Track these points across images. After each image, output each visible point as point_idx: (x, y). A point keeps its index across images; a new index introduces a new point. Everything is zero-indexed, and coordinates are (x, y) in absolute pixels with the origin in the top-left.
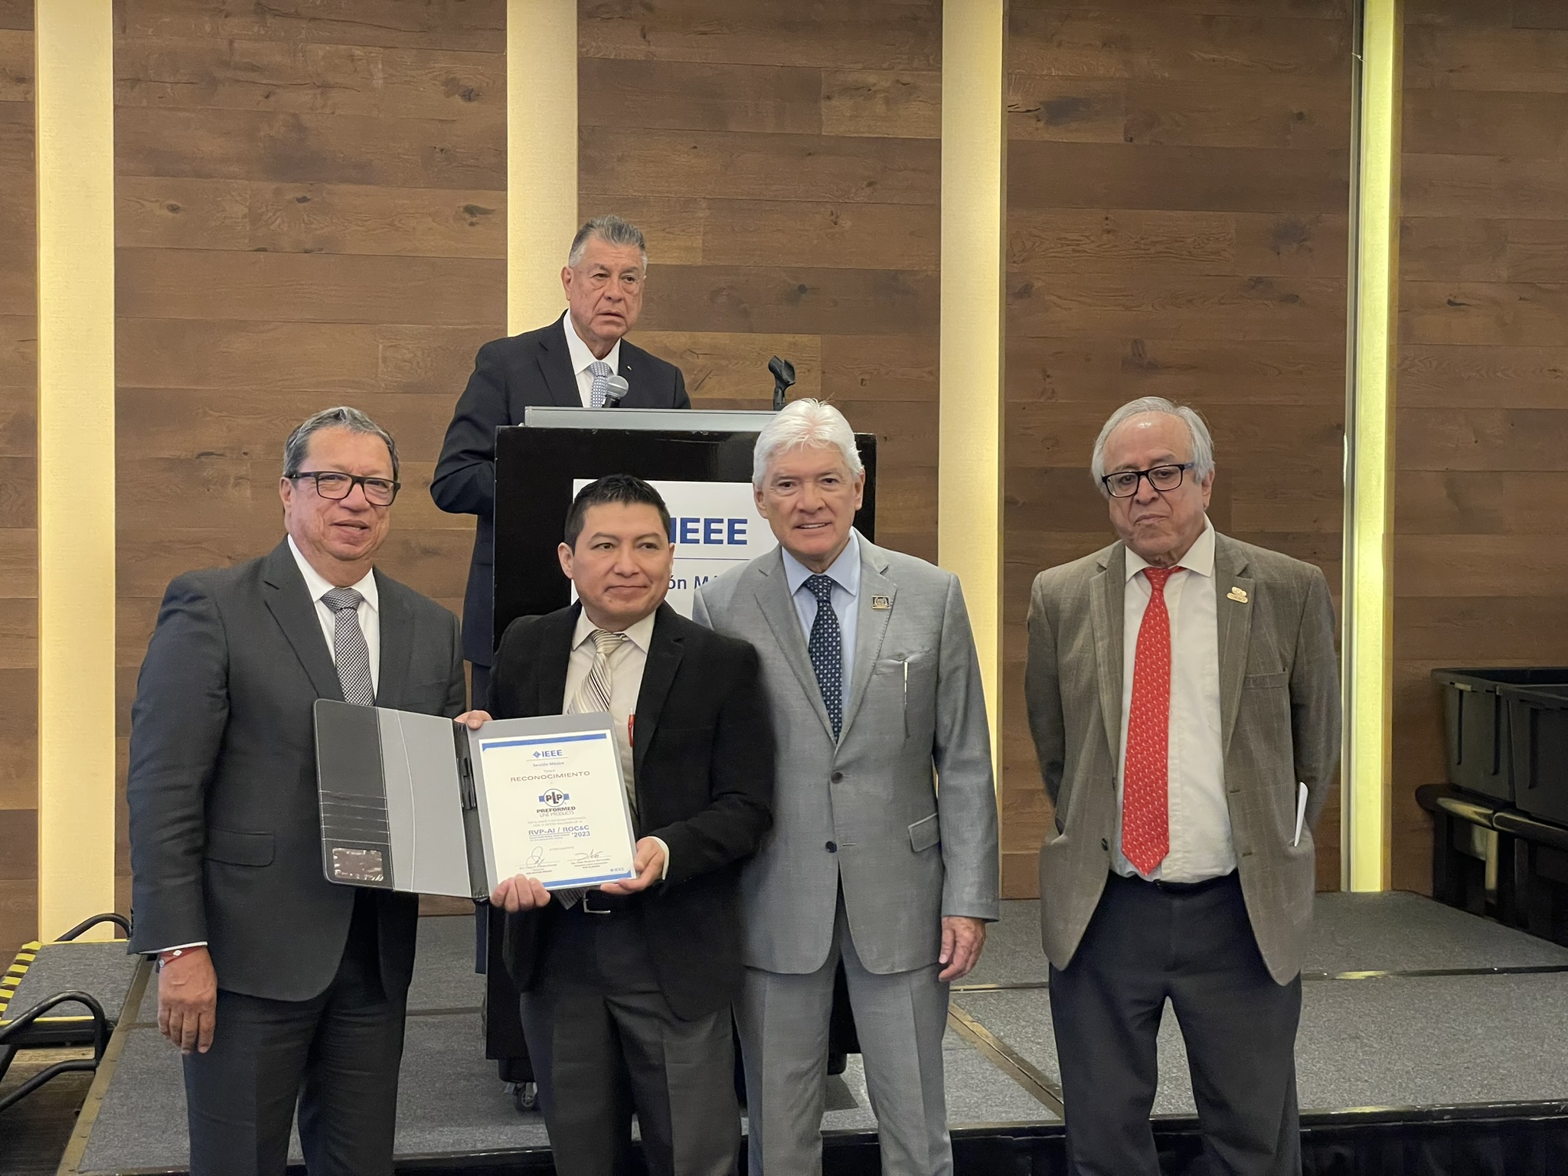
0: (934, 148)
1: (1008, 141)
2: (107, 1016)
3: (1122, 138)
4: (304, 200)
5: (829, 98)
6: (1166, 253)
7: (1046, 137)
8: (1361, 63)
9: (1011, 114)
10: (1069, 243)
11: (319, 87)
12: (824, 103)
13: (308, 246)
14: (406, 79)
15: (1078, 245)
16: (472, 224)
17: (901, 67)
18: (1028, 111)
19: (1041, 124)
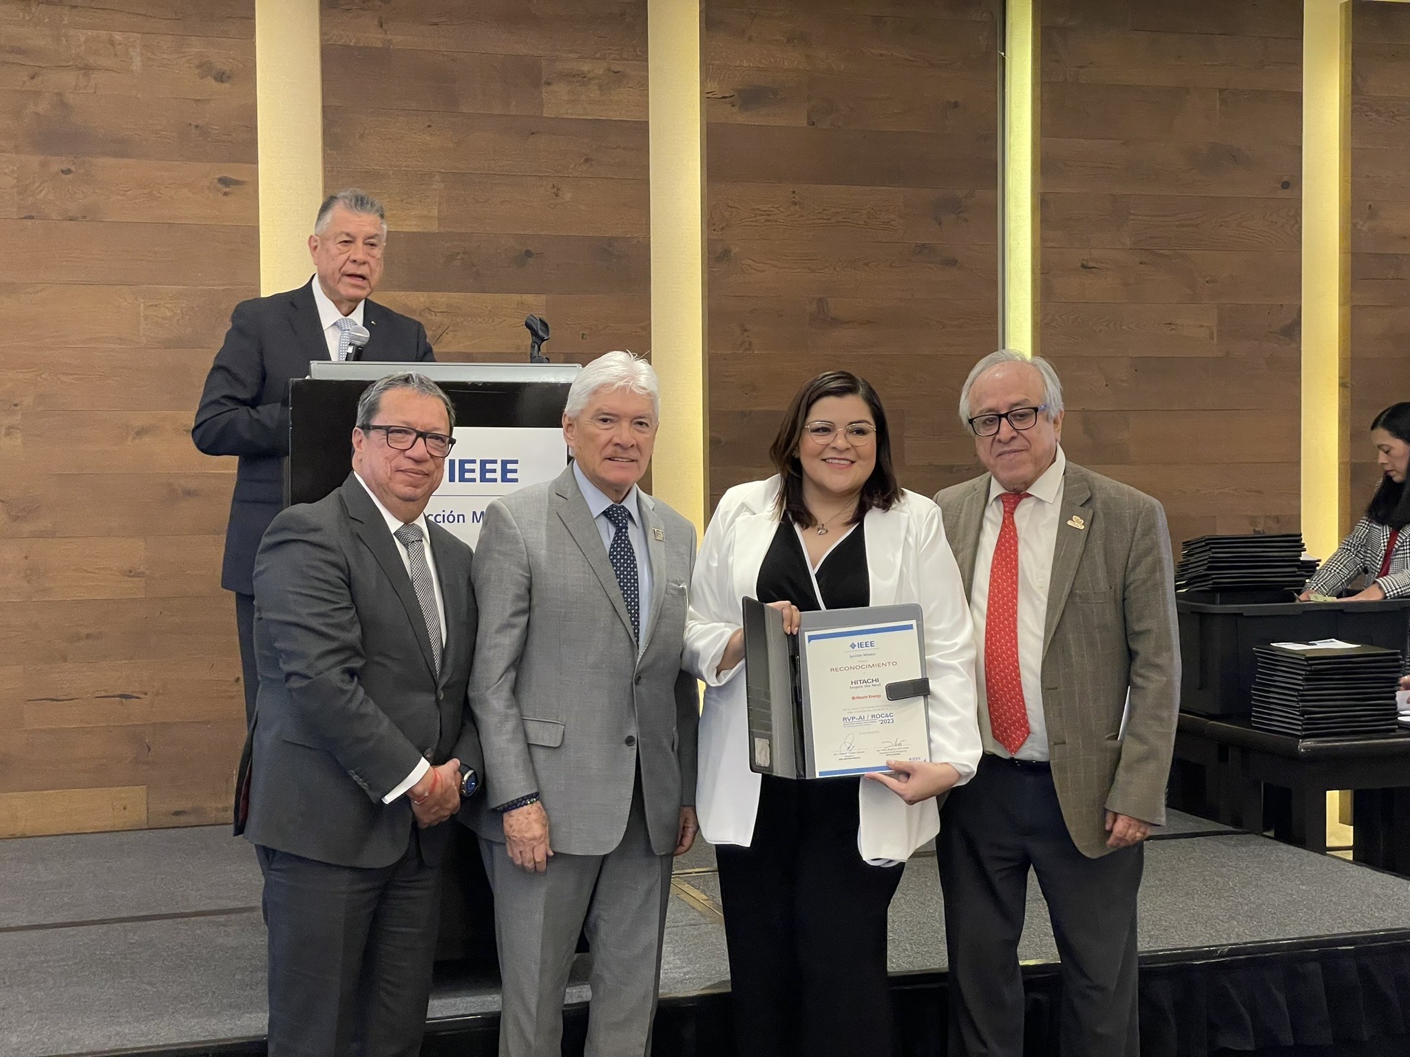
0: (642, 129)
1: (708, 124)
3: (806, 122)
4: (68, 171)
5: (549, 84)
6: (844, 222)
7: (740, 120)
8: (1004, 59)
9: (708, 100)
10: (762, 213)
11: (81, 69)
12: (544, 88)
13: (73, 215)
14: (163, 62)
15: (769, 215)
16: (226, 194)
17: (612, 56)
18: (724, 97)
19: (735, 109)
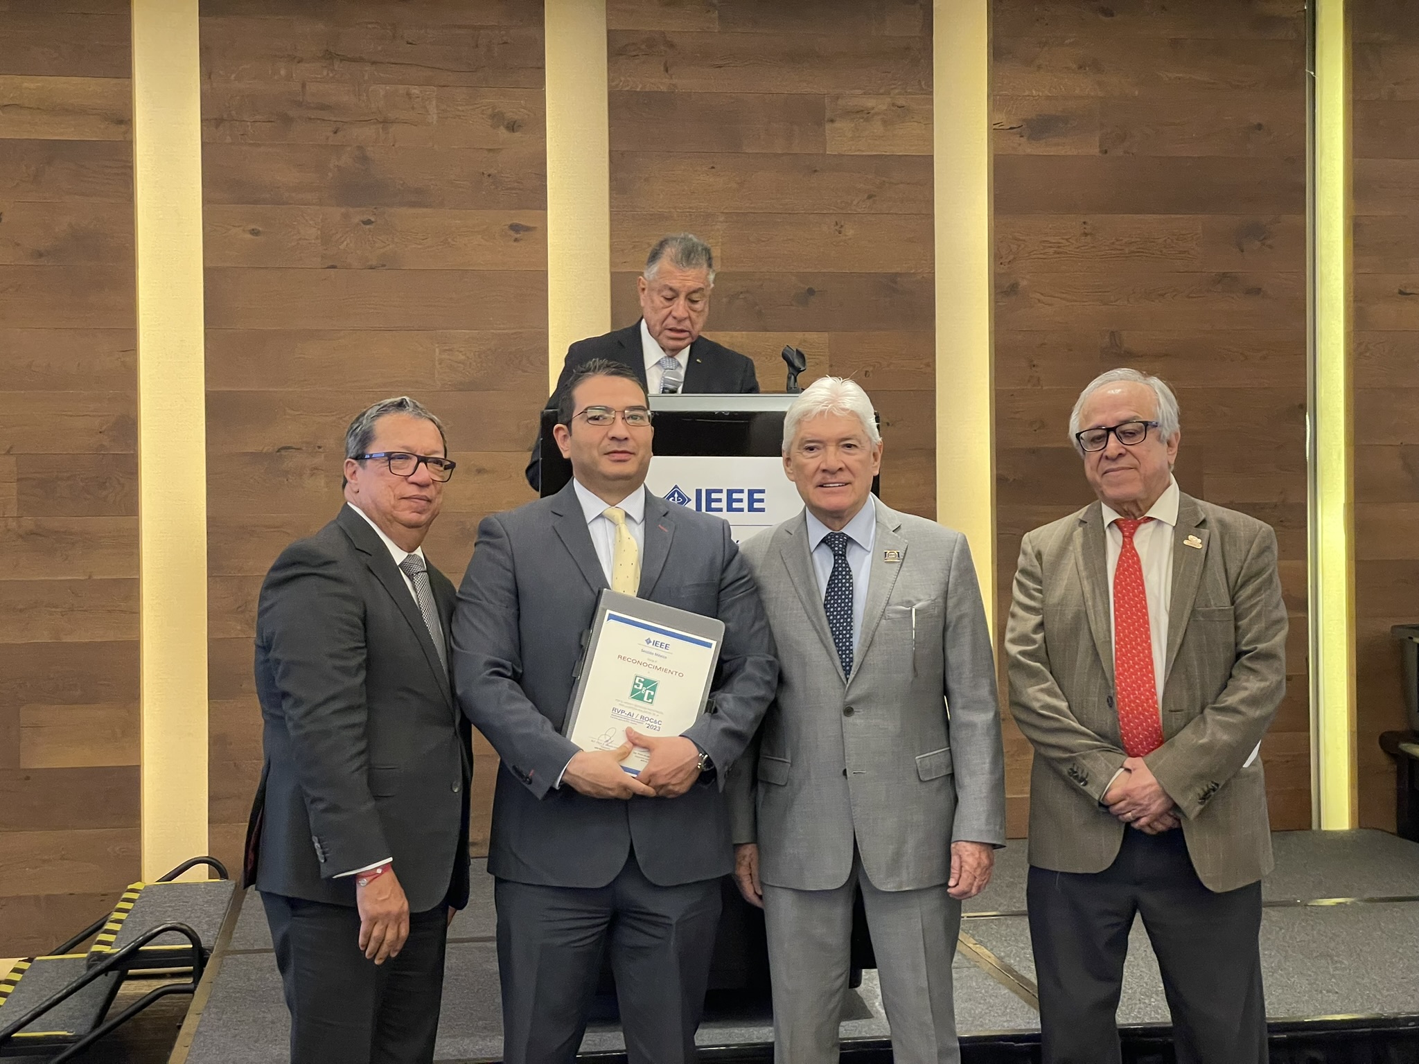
0: (926, 164)
1: (995, 155)
2: (204, 944)
3: (1098, 150)
4: (368, 222)
5: (832, 121)
6: (1138, 252)
7: (1029, 151)
8: (1314, 79)
9: (996, 131)
10: (1051, 245)
11: (381, 122)
12: (828, 126)
13: (374, 263)
14: (458, 113)
15: (1059, 247)
16: (516, 240)
17: (897, 91)
18: (1011, 128)
19: (1024, 140)
